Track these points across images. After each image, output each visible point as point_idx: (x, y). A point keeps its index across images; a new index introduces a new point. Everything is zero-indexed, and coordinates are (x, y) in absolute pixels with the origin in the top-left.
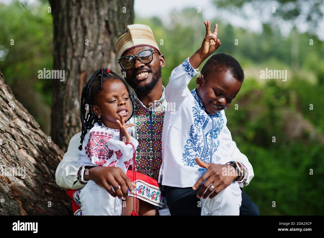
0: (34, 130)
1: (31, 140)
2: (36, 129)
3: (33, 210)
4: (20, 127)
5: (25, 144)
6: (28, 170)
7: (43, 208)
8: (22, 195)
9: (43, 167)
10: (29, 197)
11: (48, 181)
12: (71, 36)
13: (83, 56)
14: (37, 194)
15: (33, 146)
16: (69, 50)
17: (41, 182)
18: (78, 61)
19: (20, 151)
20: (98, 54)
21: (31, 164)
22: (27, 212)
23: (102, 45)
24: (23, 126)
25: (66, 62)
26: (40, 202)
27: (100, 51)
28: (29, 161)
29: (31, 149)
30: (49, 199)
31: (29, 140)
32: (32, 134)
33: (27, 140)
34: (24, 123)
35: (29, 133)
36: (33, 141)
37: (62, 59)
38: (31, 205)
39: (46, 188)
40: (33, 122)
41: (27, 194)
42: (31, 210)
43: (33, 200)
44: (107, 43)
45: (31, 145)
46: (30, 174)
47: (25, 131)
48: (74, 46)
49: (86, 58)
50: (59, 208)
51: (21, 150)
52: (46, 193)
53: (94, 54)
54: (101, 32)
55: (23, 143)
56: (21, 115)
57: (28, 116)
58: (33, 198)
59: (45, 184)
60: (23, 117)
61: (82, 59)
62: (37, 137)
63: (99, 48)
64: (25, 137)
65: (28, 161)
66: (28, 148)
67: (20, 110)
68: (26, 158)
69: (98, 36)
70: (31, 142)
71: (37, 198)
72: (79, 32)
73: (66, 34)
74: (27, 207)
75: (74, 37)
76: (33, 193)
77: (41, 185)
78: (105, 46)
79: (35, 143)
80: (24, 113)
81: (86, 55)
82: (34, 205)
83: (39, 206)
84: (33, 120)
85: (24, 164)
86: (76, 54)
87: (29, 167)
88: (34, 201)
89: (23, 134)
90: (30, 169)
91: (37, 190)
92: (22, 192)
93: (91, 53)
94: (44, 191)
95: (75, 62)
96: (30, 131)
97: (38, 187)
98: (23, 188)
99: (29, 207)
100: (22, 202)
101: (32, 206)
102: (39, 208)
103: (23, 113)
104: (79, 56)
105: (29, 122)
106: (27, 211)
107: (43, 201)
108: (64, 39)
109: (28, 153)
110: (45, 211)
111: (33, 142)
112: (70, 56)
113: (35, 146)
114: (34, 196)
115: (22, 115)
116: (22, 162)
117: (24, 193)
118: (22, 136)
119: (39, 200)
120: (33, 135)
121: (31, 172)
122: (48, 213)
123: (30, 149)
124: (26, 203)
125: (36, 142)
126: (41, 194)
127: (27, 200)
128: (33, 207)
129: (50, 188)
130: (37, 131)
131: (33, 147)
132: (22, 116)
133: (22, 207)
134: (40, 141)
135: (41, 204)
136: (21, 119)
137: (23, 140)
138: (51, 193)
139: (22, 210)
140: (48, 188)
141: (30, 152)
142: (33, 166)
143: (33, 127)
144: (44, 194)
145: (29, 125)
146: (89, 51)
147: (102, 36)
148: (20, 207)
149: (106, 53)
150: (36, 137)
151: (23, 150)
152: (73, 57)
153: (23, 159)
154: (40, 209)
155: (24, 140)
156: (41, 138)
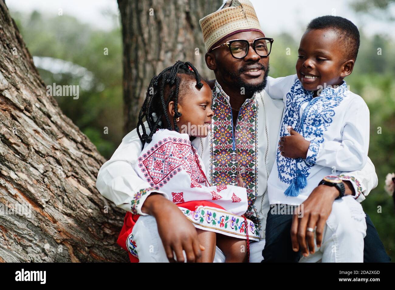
0: (88, 153)
1: (83, 166)
2: (90, 150)
3: (88, 257)
4: (68, 149)
5: (75, 171)
6: (80, 204)
7: (101, 254)
8: (72, 237)
9: (100, 201)
10: (82, 240)
11: (108, 219)
12: (142, 34)
13: (159, 60)
14: (93, 236)
15: (85, 173)
16: (140, 53)
17: (98, 219)
18: (153, 66)
19: (69, 181)
20: (178, 55)
21: (84, 196)
22: (80, 260)
23: (182, 43)
24: (72, 148)
25: (137, 68)
26: (97, 246)
27: (181, 51)
28: (82, 193)
29: (83, 176)
30: (110, 242)
31: (80, 166)
32: (85, 157)
33: (78, 166)
34: (73, 144)
35: (80, 157)
36: (86, 166)
37: (133, 65)
38: (84, 250)
39: (105, 228)
40: (86, 142)
41: (79, 236)
42: (86, 257)
43: (87, 243)
44: (189, 40)
45: (82, 172)
46: (83, 210)
47: (75, 154)
48: (147, 47)
49: (163, 61)
50: (123, 253)
51: (70, 178)
52: (106, 235)
53: (172, 56)
54: (181, 26)
55: (72, 169)
56: (68, 133)
57: (78, 135)
58: (88, 242)
59: (103, 223)
60: (71, 137)
61: (157, 64)
62: (91, 160)
63: (180, 47)
64: (75, 162)
65: (80, 193)
66: (79, 176)
67: (68, 127)
68: (77, 188)
69: (177, 32)
70: (83, 169)
71: (92, 241)
72: (152, 28)
73: (136, 32)
74: (80, 253)
75: (146, 36)
76: (87, 235)
77: (98, 224)
78: (186, 45)
79: (89, 169)
80: (73, 131)
81: (162, 57)
82: (89, 250)
83: (95, 251)
84: (86, 139)
85: (74, 196)
86: (150, 57)
87: (81, 200)
88: (88, 245)
89: (72, 158)
90: (83, 203)
91: (93, 231)
92: (73, 234)
93: (169, 55)
94: (102, 232)
95: (148, 68)
96: (82, 154)
97: (93, 227)
98: (73, 229)
99: (82, 254)
100: (73, 246)
101: (86, 251)
102: (96, 254)
103: (71, 131)
104: (153, 60)
105: (80, 142)
106: (80, 258)
107: (101, 244)
108: (134, 39)
109: (79, 182)
110: (104, 258)
111: (85, 168)
112: (142, 61)
113: (89, 172)
114: (89, 238)
115: (70, 133)
116: (71, 194)
117: (75, 236)
118: (70, 160)
119: (96, 243)
120: (86, 159)
121: (84, 207)
122: (108, 260)
123: (81, 177)
124: (78, 248)
125: (91, 168)
126: (98, 236)
127: (79, 244)
128: (87, 253)
129: (110, 227)
130: (91, 154)
131: (85, 175)
132: (70, 135)
133: (74, 253)
134: (96, 167)
135: (98, 248)
136: (68, 138)
137: (71, 165)
138: (111, 234)
139: (73, 257)
140: (108, 228)
141: (82, 180)
142: (87, 199)
143: (86, 148)
144: (102, 235)
145: (80, 147)
146: (166, 52)
147: (182, 32)
148: (71, 254)
149: (188, 53)
150: (89, 161)
151: (73, 178)
152: (146, 61)
153: (73, 190)
154: (97, 256)
155: (73, 166)
156: (96, 162)
